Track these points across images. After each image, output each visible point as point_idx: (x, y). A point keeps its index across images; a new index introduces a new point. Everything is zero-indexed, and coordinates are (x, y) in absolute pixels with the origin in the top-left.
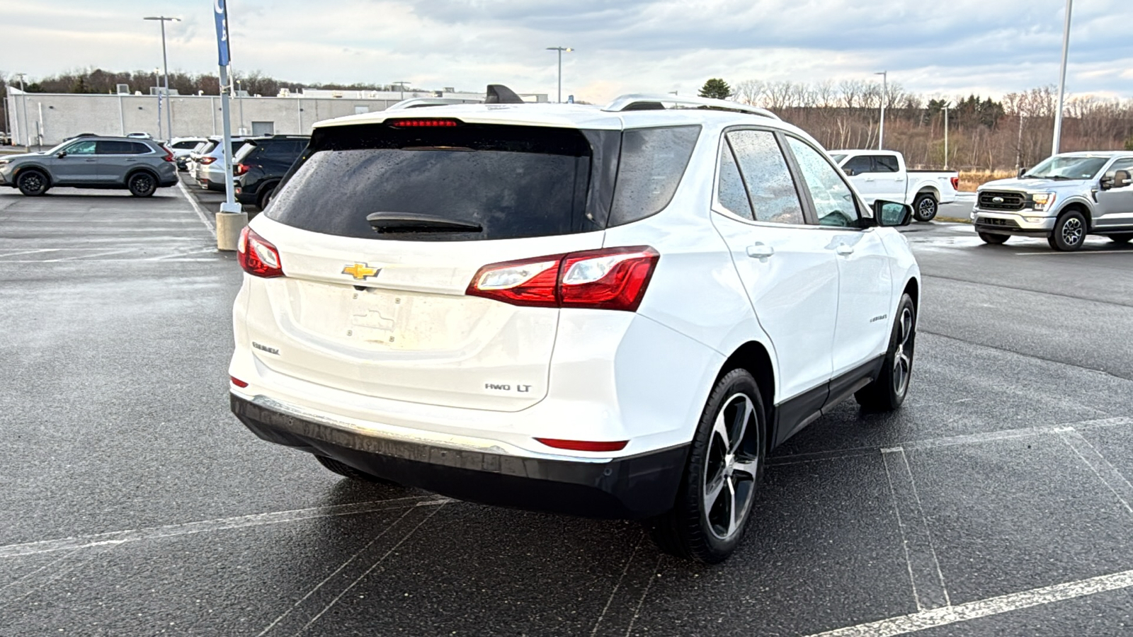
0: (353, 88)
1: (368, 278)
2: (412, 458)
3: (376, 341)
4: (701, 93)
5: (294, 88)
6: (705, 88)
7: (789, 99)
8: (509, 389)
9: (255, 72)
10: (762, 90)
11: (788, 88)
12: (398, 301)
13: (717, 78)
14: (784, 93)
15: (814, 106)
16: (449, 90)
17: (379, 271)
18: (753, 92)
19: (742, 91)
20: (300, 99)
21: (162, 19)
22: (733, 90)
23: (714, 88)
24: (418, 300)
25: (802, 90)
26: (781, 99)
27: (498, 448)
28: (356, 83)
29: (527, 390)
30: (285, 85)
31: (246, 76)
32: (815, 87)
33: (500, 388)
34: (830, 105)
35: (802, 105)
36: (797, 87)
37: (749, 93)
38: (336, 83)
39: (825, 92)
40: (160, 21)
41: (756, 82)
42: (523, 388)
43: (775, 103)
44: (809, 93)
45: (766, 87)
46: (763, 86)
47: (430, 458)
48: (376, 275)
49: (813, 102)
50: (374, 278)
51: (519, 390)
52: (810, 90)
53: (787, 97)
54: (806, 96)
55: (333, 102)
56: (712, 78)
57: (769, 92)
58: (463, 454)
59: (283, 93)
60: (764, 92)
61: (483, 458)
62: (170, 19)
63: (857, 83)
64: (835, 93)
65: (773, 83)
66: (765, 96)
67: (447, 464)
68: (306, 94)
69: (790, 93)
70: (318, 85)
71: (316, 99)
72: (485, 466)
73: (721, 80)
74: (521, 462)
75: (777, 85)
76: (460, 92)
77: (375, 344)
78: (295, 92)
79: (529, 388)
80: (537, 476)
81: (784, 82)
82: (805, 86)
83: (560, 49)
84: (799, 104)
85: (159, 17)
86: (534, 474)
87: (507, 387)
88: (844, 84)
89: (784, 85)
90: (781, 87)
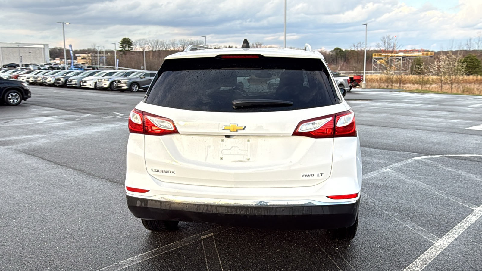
1: (238, 131)
2: (266, 214)
3: (239, 161)
4: (120, 44)
6: (122, 42)
7: (158, 47)
8: (314, 176)
10: (147, 43)
11: (157, 42)
12: (249, 141)
13: (127, 38)
14: (156, 44)
15: (169, 50)
17: (245, 127)
18: (143, 44)
19: (138, 43)
22: (134, 43)
23: (126, 42)
24: (260, 140)
25: (164, 43)
26: (155, 47)
27: (311, 203)
29: (322, 175)
32: (169, 42)
33: (309, 176)
34: (175, 50)
35: (164, 49)
36: (161, 42)
37: (141, 44)
39: (173, 44)
41: (144, 39)
42: (320, 175)
43: (153, 49)
44: (167, 44)
45: (148, 42)
46: (147, 41)
47: (276, 212)
48: (244, 129)
49: (169, 48)
50: (243, 131)
51: (318, 176)
52: (167, 43)
53: (158, 46)
54: (165, 45)
56: (124, 37)
57: (150, 44)
58: (293, 208)
60: (148, 44)
61: (303, 209)
63: (186, 40)
64: (177, 44)
65: (151, 40)
66: (148, 45)
67: (285, 214)
69: (158, 44)
72: (304, 212)
73: (128, 39)
74: (321, 207)
75: (153, 41)
77: (238, 162)
79: (323, 175)
80: (329, 213)
81: (156, 40)
82: (165, 41)
83: (63, 23)
84: (163, 49)
86: (327, 213)
87: (312, 175)
88: (181, 41)
89: (156, 41)
90: (155, 42)
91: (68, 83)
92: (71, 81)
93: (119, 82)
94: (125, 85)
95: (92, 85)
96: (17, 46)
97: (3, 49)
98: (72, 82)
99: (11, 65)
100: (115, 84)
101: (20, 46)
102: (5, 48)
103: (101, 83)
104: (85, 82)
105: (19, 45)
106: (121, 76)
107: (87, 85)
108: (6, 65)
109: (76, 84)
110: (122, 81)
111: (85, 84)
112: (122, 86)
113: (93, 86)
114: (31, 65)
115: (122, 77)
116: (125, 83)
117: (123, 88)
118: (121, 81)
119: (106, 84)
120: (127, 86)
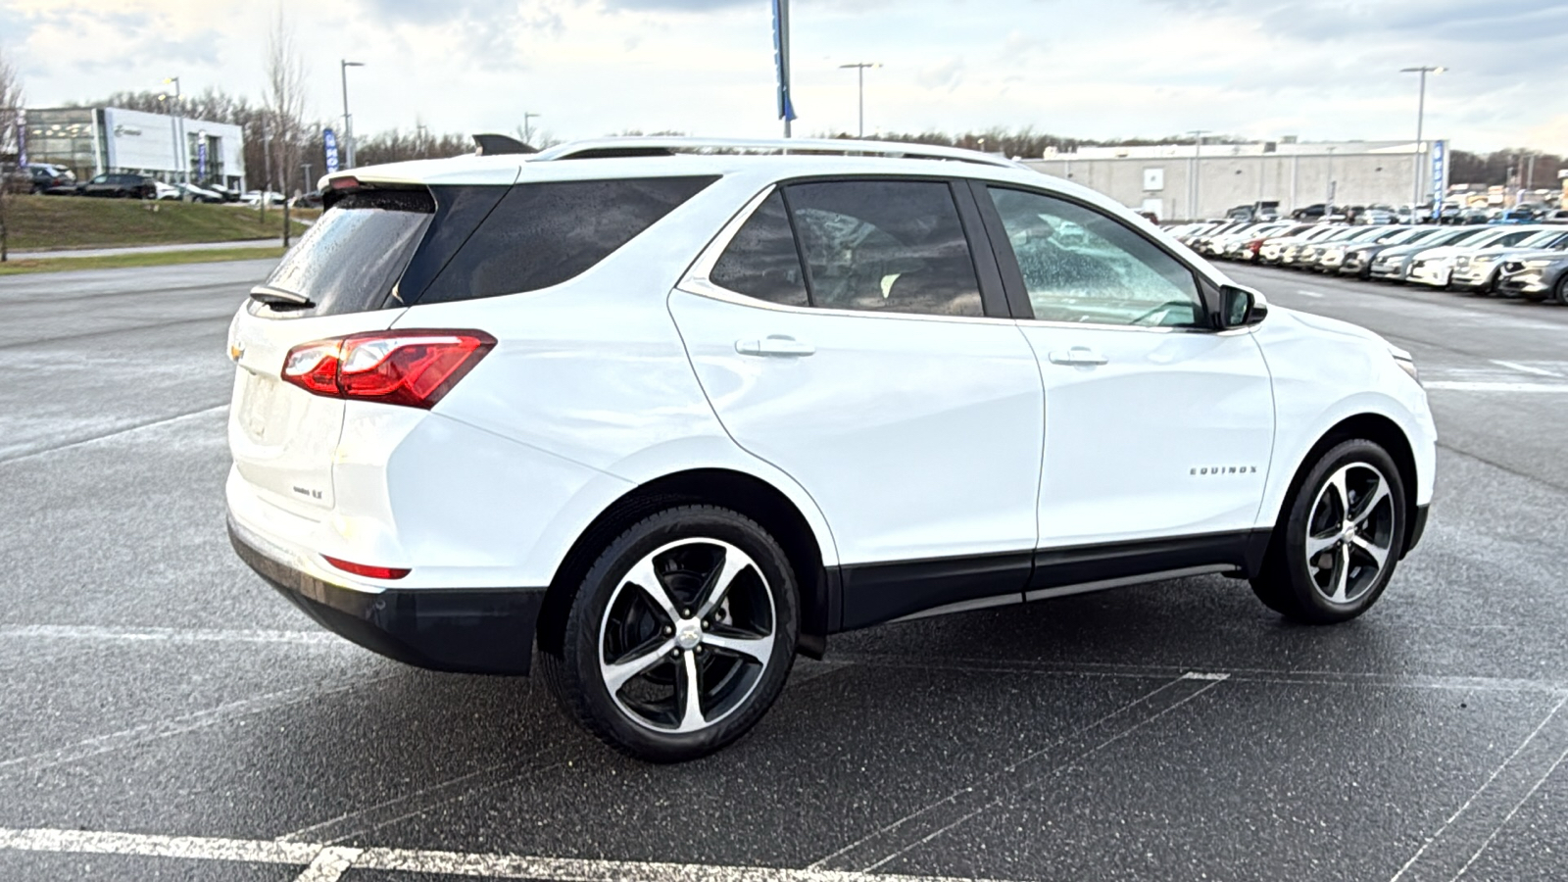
0: (1164, 142)
5: (1071, 145)
9: (1026, 127)
16: (1288, 140)
20: (1070, 161)
21: (861, 66)
28: (1169, 135)
30: (1053, 142)
31: (1013, 133)
38: (1141, 137)
40: (858, 69)
55: (1114, 164)
59: (1050, 153)
62: (869, 66)
68: (1083, 153)
70: (1117, 141)
71: (1091, 161)
76: (1306, 143)
78: (1066, 151)
83: (1424, 71)
85: (857, 63)
91: (1375, 268)
92: (1384, 260)
93: (1518, 266)
94: (1538, 277)
95: (1439, 276)
96: (1327, 152)
97: (1302, 161)
98: (1386, 264)
99: (1315, 210)
100: (1504, 273)
101: (1335, 152)
102: (1308, 160)
103: (1464, 269)
104: (1420, 264)
105: (1332, 149)
106: (1545, 247)
107: (1425, 275)
108: (1302, 211)
109: (1396, 271)
110: (1528, 266)
111: (1417, 271)
112: (1524, 284)
113: (1442, 281)
114: (1371, 208)
115: (1547, 249)
116: (1539, 272)
117: (1527, 289)
118: (1524, 264)
119: (1480, 274)
120: (1542, 281)
